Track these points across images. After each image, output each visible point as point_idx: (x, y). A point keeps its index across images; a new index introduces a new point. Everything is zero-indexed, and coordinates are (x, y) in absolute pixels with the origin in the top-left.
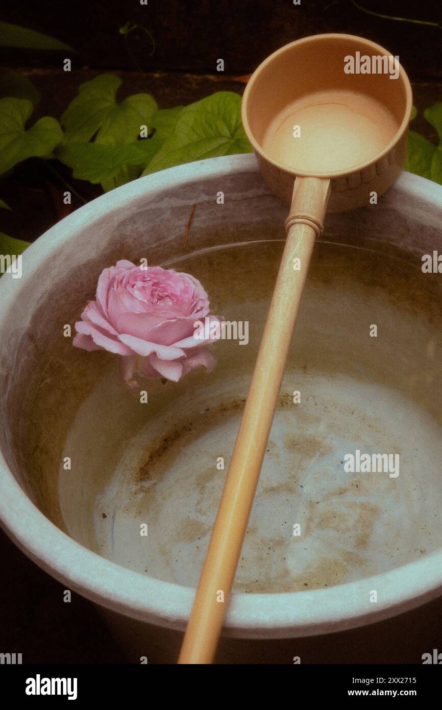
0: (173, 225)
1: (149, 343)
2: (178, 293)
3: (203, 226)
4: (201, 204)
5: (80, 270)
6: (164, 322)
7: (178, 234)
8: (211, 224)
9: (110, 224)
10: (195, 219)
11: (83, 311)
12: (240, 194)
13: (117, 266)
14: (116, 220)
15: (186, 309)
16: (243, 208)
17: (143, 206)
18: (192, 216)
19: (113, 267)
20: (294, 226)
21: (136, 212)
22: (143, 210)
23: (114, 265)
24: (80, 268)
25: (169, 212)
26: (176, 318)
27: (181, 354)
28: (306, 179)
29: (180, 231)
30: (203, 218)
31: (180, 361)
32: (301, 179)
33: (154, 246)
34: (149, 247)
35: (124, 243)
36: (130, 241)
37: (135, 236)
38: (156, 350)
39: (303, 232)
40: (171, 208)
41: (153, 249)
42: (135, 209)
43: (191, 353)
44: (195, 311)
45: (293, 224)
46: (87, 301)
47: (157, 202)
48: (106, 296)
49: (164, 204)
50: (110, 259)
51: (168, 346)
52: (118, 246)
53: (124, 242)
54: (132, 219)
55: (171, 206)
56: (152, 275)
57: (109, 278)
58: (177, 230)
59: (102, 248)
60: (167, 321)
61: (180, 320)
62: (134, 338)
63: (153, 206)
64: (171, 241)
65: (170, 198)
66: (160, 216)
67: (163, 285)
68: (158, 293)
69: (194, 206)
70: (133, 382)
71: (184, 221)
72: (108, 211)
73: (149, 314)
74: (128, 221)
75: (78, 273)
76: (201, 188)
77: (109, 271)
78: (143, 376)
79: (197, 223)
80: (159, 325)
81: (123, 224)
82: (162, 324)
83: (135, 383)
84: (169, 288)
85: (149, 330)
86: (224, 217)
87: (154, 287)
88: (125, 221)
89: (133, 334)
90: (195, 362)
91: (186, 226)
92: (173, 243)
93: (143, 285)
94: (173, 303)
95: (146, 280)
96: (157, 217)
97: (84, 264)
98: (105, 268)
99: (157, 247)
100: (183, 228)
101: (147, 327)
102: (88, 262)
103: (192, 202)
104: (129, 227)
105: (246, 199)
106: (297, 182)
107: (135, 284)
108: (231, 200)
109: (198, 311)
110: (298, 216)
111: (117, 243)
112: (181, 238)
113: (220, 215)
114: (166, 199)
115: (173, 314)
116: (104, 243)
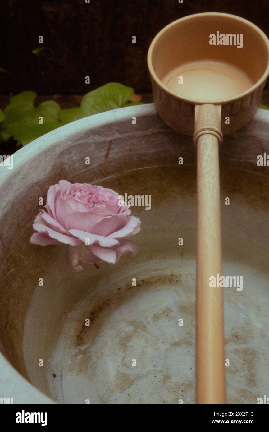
0: (96, 156)
1: (92, 234)
2: (107, 200)
3: (116, 157)
4: (115, 140)
5: (33, 187)
6: (102, 218)
7: (99, 163)
8: (121, 155)
9: (54, 153)
10: (111, 152)
11: (35, 219)
12: (141, 133)
13: (59, 184)
14: (58, 150)
15: (116, 209)
16: (143, 143)
17: (77, 141)
18: (109, 149)
19: (56, 185)
20: (203, 136)
21: (71, 145)
22: (76, 144)
23: (58, 183)
24: (32, 186)
25: (93, 146)
26: (110, 215)
27: (116, 242)
28: (203, 106)
29: (101, 160)
30: (116, 150)
31: (114, 248)
32: (199, 106)
33: (83, 171)
34: (80, 172)
35: (63, 169)
36: (66, 167)
37: (70, 163)
38: (98, 239)
39: (211, 139)
40: (95, 143)
41: (82, 173)
42: (70, 142)
43: (123, 241)
44: (121, 211)
45: (201, 135)
46: (40, 210)
47: (86, 138)
48: (54, 205)
49: (90, 140)
50: (54, 179)
51: (106, 236)
52: (59, 170)
53: (63, 167)
54: (68, 151)
55: (94, 142)
56: (87, 188)
57: (55, 192)
58: (99, 160)
59: (48, 171)
60: (105, 217)
61: (113, 216)
62: (80, 232)
63: (83, 141)
64: (94, 168)
65: (94, 135)
66: (87, 149)
67: (96, 195)
68: (93, 201)
69: (111, 142)
70: (78, 267)
71: (104, 153)
72: (52, 143)
73: (90, 213)
74: (65, 152)
75: (31, 190)
76: (116, 128)
77: (55, 187)
78: (85, 262)
79: (112, 155)
80: (99, 220)
81: (62, 154)
82: (101, 221)
83: (81, 267)
84: (99, 197)
85: (91, 225)
86: (130, 150)
87: (90, 196)
88: (63, 151)
89: (79, 229)
90: (124, 249)
91: (104, 157)
92: (96, 170)
93: (81, 194)
94: (106, 206)
95: (82, 191)
96: (86, 150)
97: (35, 183)
98: (50, 186)
99: (85, 172)
100: (103, 159)
101: (89, 223)
102: (39, 181)
103: (109, 139)
104: (67, 157)
105: (146, 136)
106: (197, 108)
107: (75, 195)
108: (135, 137)
109: (123, 211)
110: (205, 129)
111: (58, 168)
112: (101, 166)
113: (128, 148)
114: (92, 136)
115: (108, 213)
116: (49, 168)
